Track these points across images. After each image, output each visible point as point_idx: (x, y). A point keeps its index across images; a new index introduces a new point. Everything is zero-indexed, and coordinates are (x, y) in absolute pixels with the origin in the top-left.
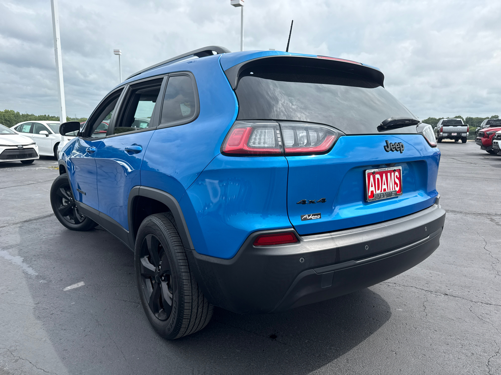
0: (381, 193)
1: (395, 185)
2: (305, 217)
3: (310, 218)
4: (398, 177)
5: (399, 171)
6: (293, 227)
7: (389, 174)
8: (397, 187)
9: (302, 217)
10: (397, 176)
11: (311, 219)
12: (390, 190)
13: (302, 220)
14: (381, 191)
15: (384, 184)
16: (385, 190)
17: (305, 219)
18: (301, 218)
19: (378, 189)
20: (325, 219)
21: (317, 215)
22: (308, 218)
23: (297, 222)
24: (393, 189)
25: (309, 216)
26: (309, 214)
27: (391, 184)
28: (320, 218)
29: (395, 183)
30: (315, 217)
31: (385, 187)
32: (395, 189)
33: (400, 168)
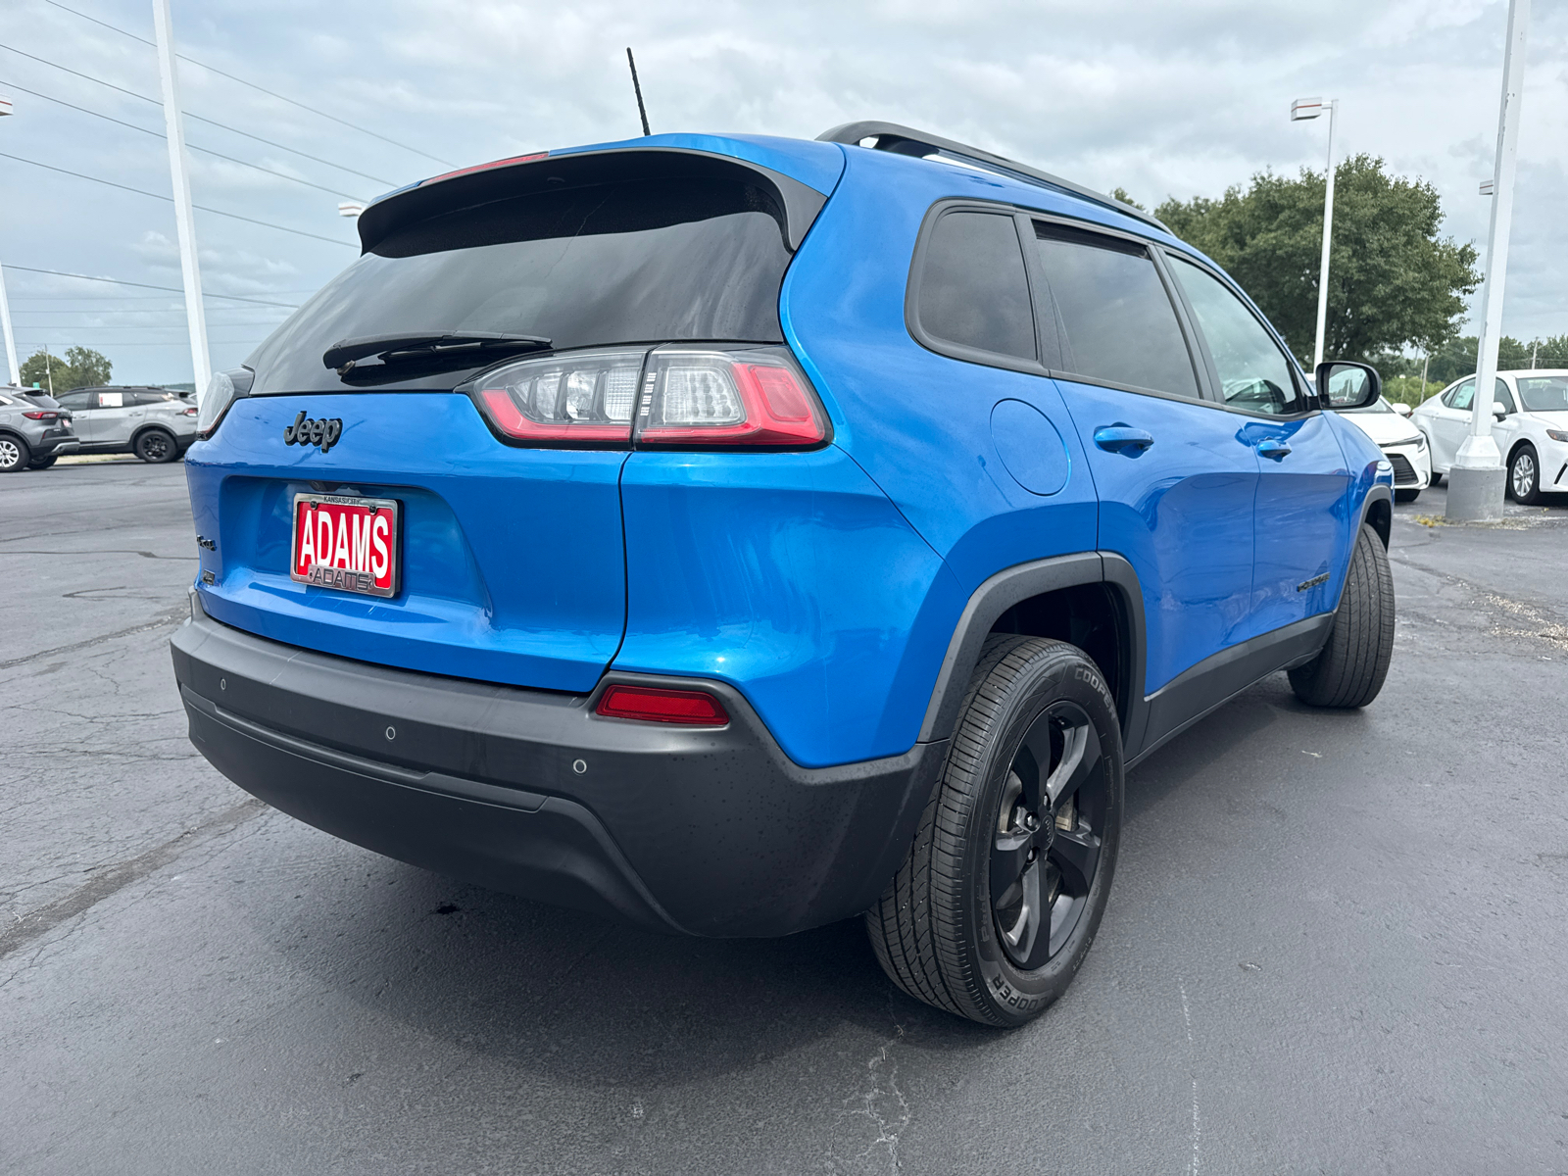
0: (331, 568)
1: (374, 558)
4: (386, 533)
5: (389, 516)
7: (356, 517)
8: (380, 564)
10: (380, 530)
12: (357, 568)
14: (332, 564)
15: (342, 546)
16: (342, 563)
19: (324, 556)
24: (364, 569)
27: (361, 551)
29: (374, 551)
31: (342, 553)
32: (371, 569)
33: (393, 506)
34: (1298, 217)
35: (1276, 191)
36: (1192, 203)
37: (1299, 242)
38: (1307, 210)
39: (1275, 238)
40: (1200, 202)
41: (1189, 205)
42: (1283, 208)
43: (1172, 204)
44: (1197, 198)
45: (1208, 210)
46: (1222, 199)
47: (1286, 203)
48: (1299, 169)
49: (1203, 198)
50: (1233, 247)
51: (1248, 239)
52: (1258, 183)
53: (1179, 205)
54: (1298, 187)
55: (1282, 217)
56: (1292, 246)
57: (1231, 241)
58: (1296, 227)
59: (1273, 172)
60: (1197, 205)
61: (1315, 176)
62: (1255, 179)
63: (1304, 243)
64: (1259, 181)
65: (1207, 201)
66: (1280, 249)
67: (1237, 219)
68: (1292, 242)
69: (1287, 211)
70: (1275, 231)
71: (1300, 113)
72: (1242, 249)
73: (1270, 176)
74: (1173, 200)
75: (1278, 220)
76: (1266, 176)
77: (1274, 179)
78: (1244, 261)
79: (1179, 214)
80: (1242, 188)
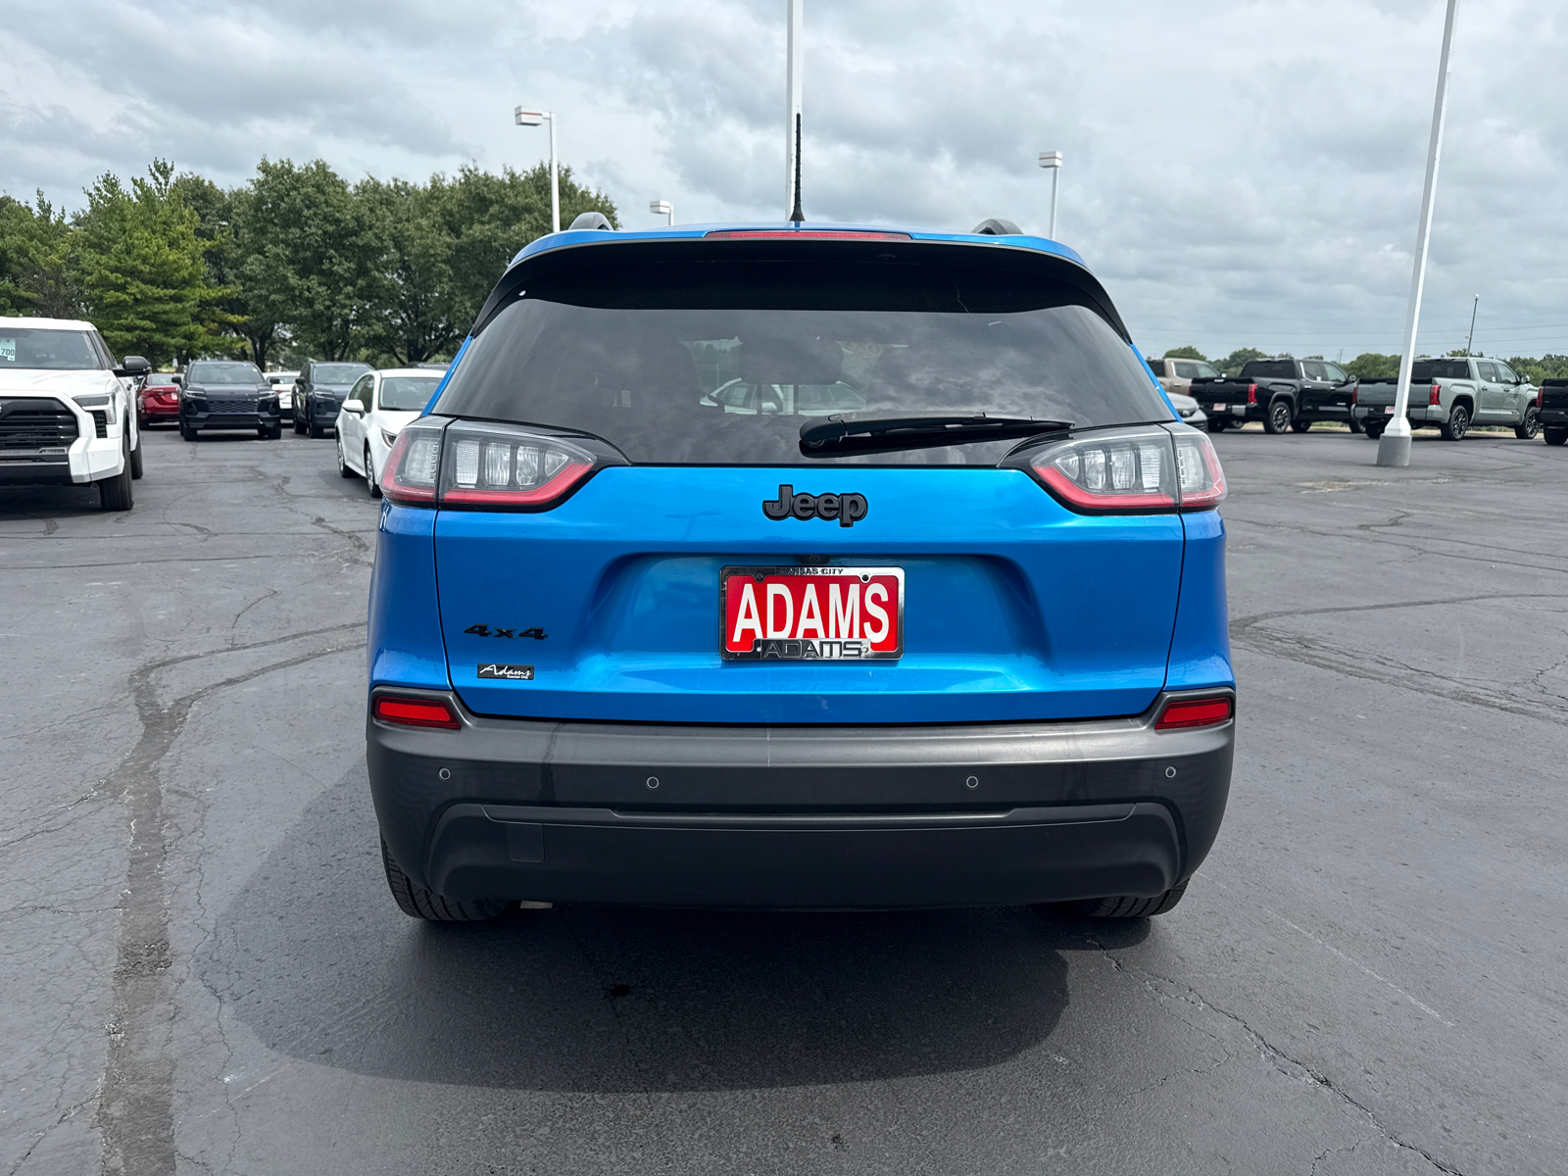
0: (792, 639)
1: (868, 624)
2: (488, 669)
3: (501, 673)
4: (884, 598)
5: (890, 583)
6: (454, 690)
7: (834, 590)
8: (876, 630)
9: (480, 668)
10: (876, 596)
11: (504, 677)
13: (480, 676)
14: (793, 635)
15: (810, 616)
16: (811, 632)
17: (490, 675)
18: (479, 672)
19: (779, 628)
20: (546, 682)
21: (524, 670)
22: (496, 673)
23: (466, 678)
25: (500, 668)
26: (501, 664)
27: (845, 618)
28: (530, 678)
30: (516, 673)
31: (811, 623)
32: (863, 635)
33: (899, 573)
34: (506, 212)
35: (485, 185)
36: (392, 184)
37: (511, 237)
38: (515, 207)
39: (489, 230)
40: (399, 184)
41: (389, 186)
42: (491, 203)
43: (372, 182)
44: (395, 180)
45: (408, 194)
46: (429, 186)
47: (494, 197)
48: (502, 168)
49: (401, 180)
50: (449, 235)
51: (464, 228)
52: (466, 175)
53: (378, 185)
54: (502, 184)
55: (492, 210)
56: (506, 239)
57: (445, 228)
58: (507, 223)
59: (479, 167)
60: (396, 186)
61: (517, 175)
62: (463, 170)
63: (517, 238)
64: (468, 173)
65: (406, 183)
66: (495, 241)
67: (448, 207)
68: (505, 236)
69: (495, 205)
70: (489, 223)
71: (525, 119)
72: (458, 237)
73: (476, 169)
74: (372, 179)
75: (488, 213)
76: (472, 169)
77: (481, 173)
78: (460, 249)
79: (380, 194)
80: (446, 177)
